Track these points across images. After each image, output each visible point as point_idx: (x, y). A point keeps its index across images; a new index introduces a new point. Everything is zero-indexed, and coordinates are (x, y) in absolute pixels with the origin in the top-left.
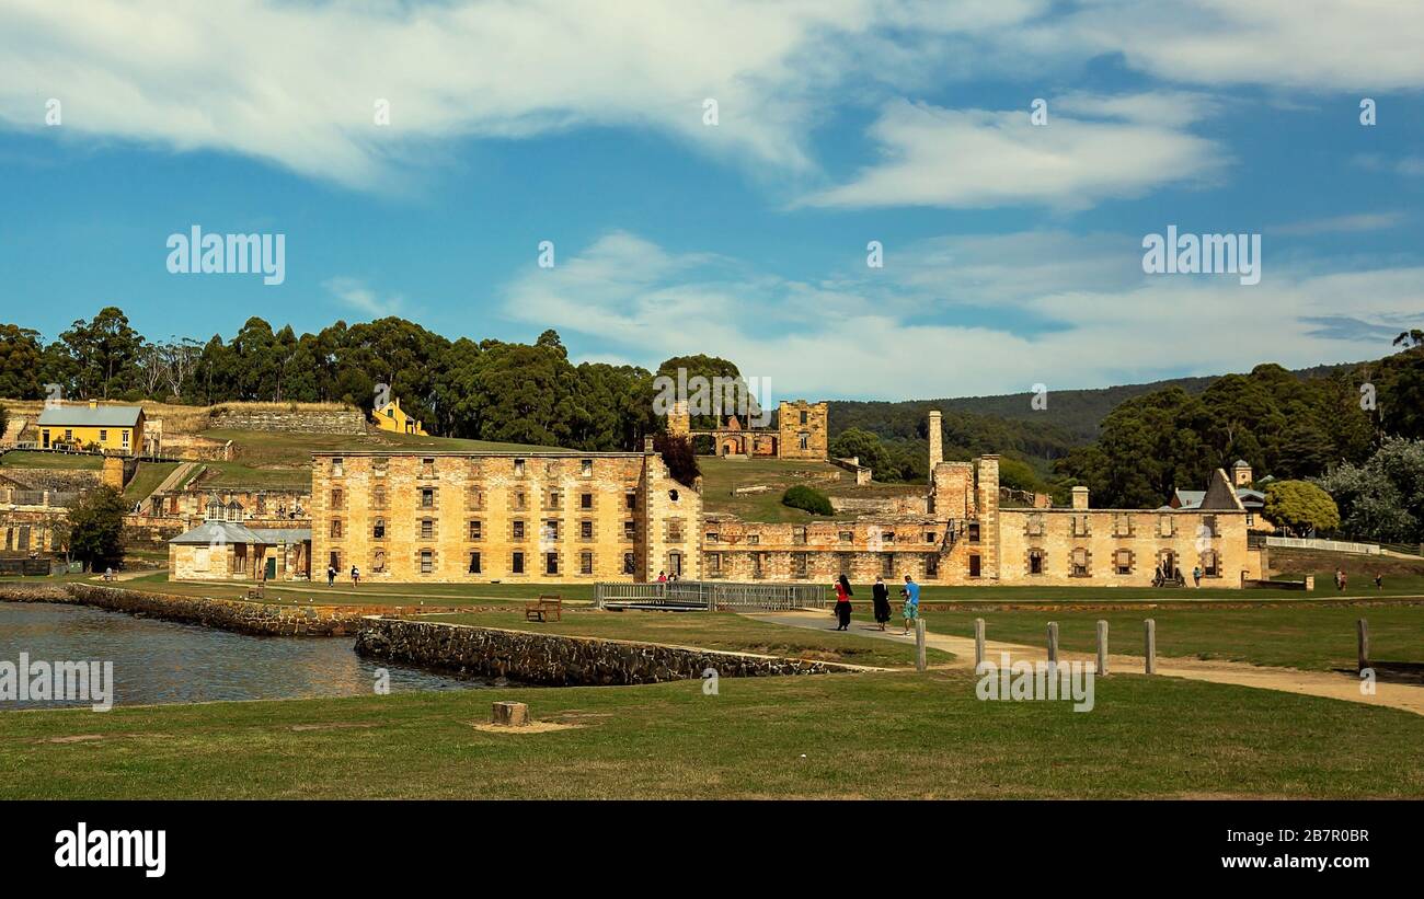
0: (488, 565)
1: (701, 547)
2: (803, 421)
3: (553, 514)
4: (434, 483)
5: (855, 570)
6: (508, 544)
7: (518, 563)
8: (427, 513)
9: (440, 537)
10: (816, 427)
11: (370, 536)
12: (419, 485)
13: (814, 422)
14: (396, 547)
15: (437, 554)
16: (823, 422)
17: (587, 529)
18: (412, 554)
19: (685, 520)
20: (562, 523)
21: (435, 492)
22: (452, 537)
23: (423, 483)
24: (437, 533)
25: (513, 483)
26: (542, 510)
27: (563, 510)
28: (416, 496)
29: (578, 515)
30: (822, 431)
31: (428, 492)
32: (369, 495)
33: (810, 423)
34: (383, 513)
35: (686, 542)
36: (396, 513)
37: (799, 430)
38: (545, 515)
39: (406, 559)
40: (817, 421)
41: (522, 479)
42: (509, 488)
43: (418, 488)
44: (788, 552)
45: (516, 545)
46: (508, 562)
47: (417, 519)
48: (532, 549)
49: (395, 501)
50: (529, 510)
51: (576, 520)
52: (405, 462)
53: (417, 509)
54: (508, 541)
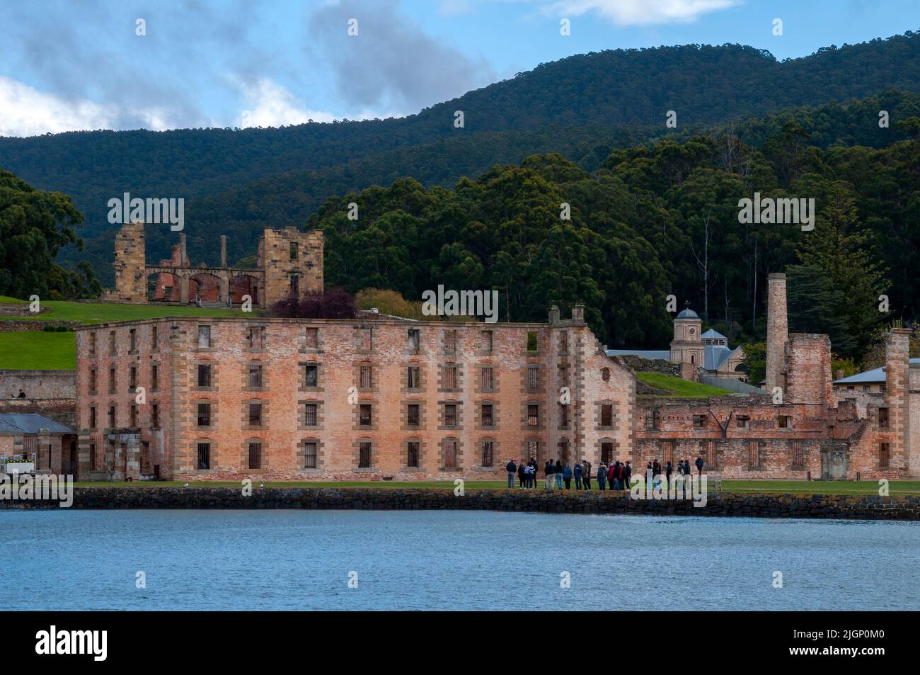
0: (381, 457)
1: (634, 433)
2: (294, 256)
3: (450, 396)
4: (320, 358)
5: (765, 460)
6: (402, 432)
7: (413, 455)
8: (311, 395)
9: (326, 424)
10: (310, 265)
11: (244, 424)
12: (302, 361)
13: (307, 258)
14: (275, 436)
15: (323, 445)
16: (318, 257)
17: (487, 412)
18: (294, 444)
19: (617, 403)
20: (461, 407)
21: (320, 369)
22: (340, 424)
23: (306, 358)
24: (322, 419)
25: (407, 358)
26: (439, 390)
27: (461, 391)
28: (298, 375)
29: (478, 396)
30: (318, 271)
31: (311, 368)
32: (243, 372)
33: (303, 259)
34: (260, 395)
35: (618, 428)
36: (275, 394)
37: (289, 267)
38: (443, 397)
39: (287, 451)
40: (311, 257)
41: (417, 354)
42: (402, 364)
43: (300, 364)
44: (696, 440)
45: (411, 432)
46: (401, 453)
47: (300, 402)
48: (428, 437)
49: (273, 380)
50: (425, 390)
51: (476, 403)
52: (286, 332)
53: (300, 390)
54: (402, 428)
